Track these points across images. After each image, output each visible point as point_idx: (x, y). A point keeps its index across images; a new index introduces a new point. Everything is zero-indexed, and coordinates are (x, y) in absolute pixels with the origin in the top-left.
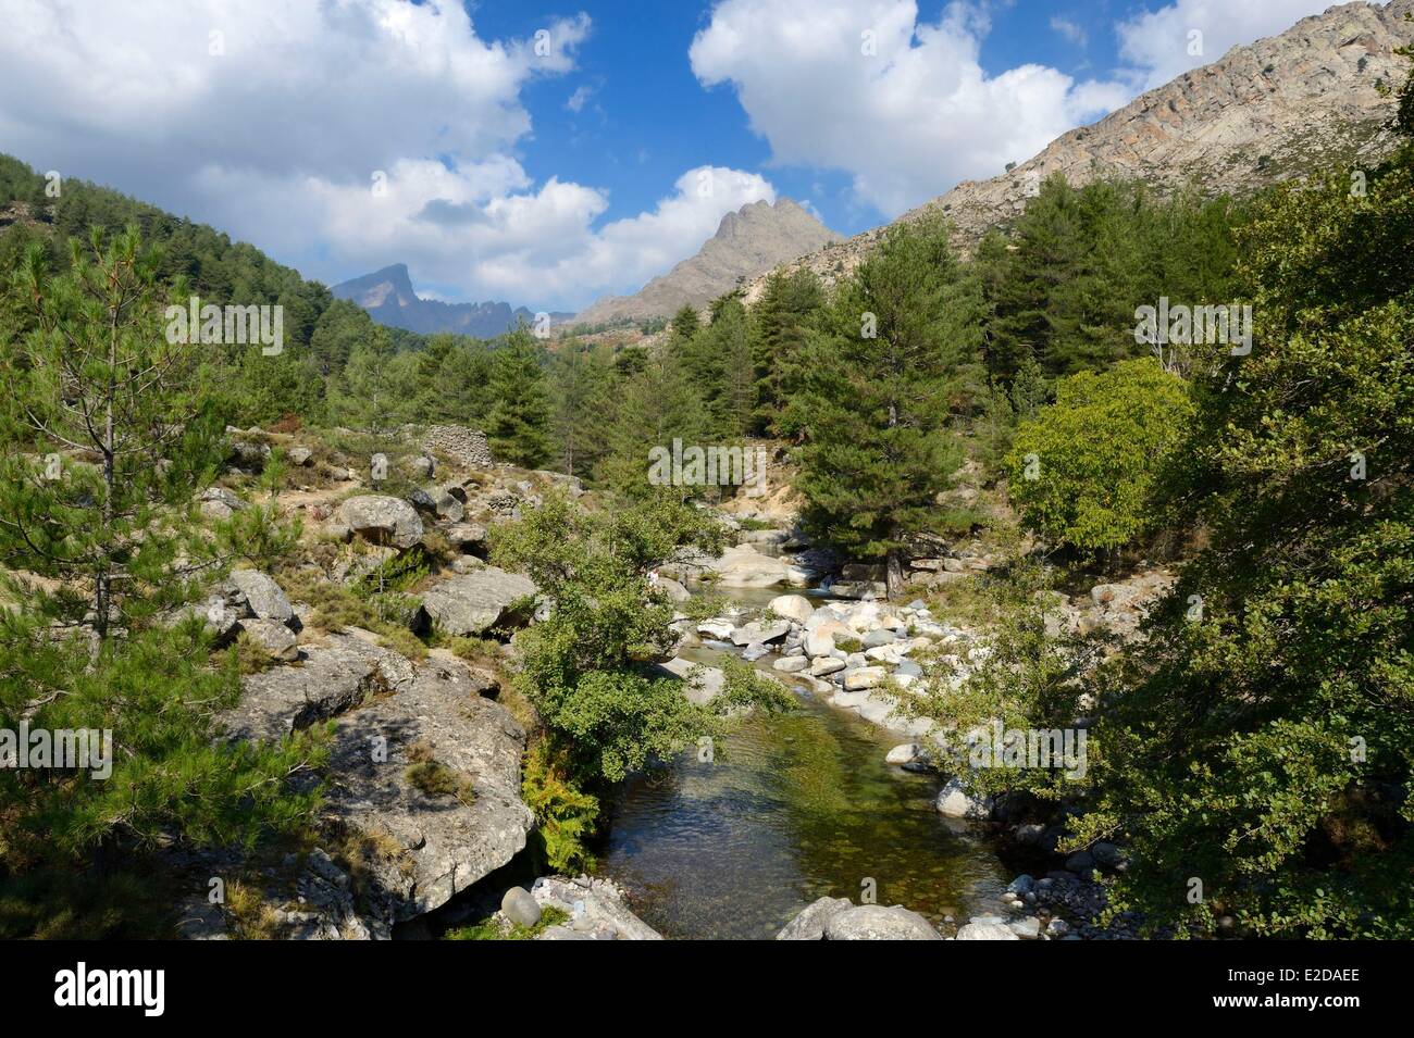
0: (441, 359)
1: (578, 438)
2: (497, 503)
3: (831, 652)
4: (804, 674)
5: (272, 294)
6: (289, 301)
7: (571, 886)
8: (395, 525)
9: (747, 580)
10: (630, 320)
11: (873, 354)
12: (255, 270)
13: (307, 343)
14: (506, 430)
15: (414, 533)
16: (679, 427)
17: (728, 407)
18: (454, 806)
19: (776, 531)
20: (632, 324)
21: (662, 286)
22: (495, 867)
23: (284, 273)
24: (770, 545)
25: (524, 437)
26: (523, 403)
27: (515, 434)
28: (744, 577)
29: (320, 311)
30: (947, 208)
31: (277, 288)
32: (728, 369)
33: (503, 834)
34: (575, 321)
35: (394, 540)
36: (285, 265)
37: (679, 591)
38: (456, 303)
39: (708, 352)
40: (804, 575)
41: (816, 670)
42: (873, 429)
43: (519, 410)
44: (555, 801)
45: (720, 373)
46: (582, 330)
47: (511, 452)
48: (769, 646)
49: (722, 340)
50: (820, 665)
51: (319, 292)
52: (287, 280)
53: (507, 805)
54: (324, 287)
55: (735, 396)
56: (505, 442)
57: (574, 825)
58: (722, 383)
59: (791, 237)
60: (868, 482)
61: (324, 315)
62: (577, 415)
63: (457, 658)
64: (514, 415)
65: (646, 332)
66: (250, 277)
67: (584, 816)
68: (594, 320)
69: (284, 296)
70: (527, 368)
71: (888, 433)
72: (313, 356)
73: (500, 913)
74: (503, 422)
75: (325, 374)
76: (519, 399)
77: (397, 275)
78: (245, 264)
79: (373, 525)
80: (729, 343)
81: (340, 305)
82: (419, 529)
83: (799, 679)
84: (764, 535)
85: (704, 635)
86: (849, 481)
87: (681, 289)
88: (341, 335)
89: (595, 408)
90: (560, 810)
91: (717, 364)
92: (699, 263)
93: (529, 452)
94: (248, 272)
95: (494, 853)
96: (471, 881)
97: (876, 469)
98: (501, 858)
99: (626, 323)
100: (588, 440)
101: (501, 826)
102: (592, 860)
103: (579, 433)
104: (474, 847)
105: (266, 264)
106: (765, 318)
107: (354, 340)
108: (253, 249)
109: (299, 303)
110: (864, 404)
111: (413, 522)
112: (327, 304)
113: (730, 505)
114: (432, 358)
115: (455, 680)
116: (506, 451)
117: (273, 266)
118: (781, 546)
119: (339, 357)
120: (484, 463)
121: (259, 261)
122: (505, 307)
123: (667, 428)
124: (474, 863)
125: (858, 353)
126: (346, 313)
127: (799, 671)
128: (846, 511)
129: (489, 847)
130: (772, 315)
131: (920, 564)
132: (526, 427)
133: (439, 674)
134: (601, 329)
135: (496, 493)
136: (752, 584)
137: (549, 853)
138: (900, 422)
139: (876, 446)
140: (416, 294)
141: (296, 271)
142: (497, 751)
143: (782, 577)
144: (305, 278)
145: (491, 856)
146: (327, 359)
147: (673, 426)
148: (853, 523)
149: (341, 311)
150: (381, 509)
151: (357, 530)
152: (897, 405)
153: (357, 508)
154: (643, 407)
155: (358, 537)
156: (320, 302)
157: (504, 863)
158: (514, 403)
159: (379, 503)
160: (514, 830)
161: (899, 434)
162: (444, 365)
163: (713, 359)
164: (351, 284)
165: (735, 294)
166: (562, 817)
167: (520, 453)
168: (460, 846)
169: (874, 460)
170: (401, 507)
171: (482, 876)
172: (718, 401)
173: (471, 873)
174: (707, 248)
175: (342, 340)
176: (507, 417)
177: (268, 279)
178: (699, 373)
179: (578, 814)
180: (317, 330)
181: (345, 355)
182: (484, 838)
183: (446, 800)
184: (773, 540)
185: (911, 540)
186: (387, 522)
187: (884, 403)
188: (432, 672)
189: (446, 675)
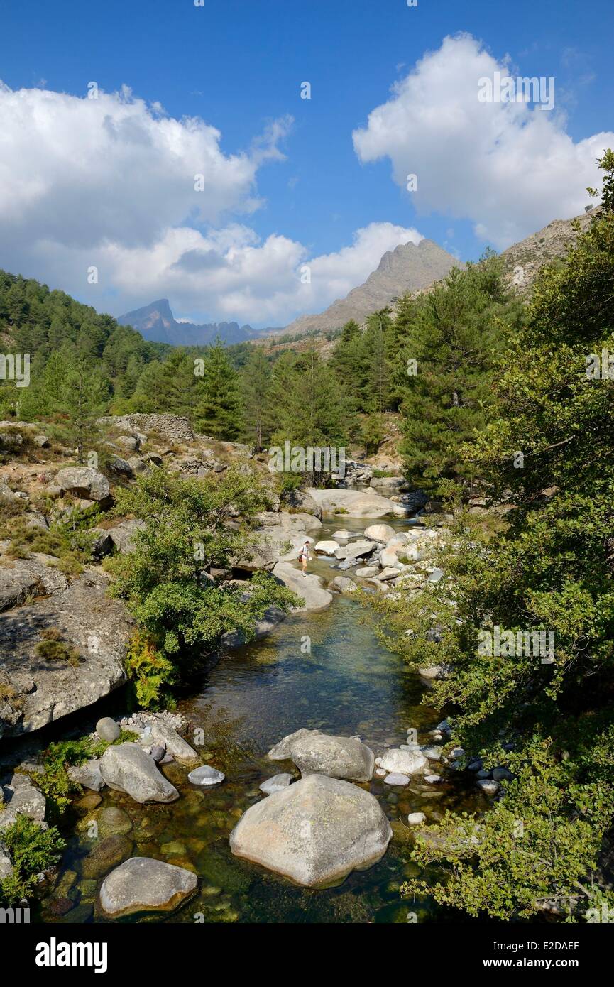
0: (178, 365)
1: (263, 417)
2: (187, 466)
3: (395, 563)
4: (374, 580)
5: (77, 324)
6: (88, 329)
7: (151, 717)
8: (90, 485)
9: (364, 513)
10: (319, 331)
11: (440, 357)
12: (65, 308)
13: (100, 356)
14: (211, 414)
15: (104, 490)
16: (324, 409)
17: (374, 391)
18: (64, 667)
19: (395, 478)
20: (320, 334)
21: (341, 306)
22: (84, 705)
23: (84, 310)
24: (391, 488)
25: (222, 419)
26: (221, 395)
27: (216, 416)
28: (362, 511)
29: (108, 334)
30: (542, 241)
31: (80, 320)
32: (372, 364)
33: (93, 685)
34: (282, 333)
35: (91, 496)
36: (85, 304)
37: (312, 522)
38: (201, 324)
39: (360, 354)
40: (404, 509)
41: (382, 576)
42: (440, 409)
43: (219, 400)
44: (144, 664)
45: (368, 368)
46: (287, 339)
47: (214, 429)
48: (360, 559)
49: (368, 345)
50: (388, 572)
51: (108, 321)
52: (86, 315)
53: (103, 667)
54: (111, 318)
55: (378, 384)
56: (210, 422)
57: (156, 680)
58: (370, 374)
59: (431, 267)
60: (436, 447)
61: (111, 337)
62: (263, 401)
63: (105, 573)
64: (215, 404)
65: (329, 339)
66: (61, 313)
67: (162, 674)
68: (294, 332)
69: (84, 326)
70: (222, 372)
71: (450, 411)
72: (104, 365)
73: (95, 733)
74: (208, 409)
75: (113, 377)
76: (218, 393)
77: (162, 306)
78: (59, 305)
79: (76, 486)
80: (373, 347)
81: (122, 329)
82: (107, 488)
83: (370, 582)
84: (387, 481)
85: (319, 552)
86: (424, 445)
87: (354, 308)
88: (122, 350)
89: (273, 396)
90: (148, 669)
91: (366, 362)
92: (365, 289)
93: (226, 428)
94: (61, 310)
95: (85, 696)
96: (65, 713)
97: (441, 437)
98: (89, 699)
99: (317, 332)
100: (269, 419)
101: (92, 680)
102: (173, 701)
103: (263, 414)
104: (70, 693)
105: (72, 303)
106: (396, 329)
107: (131, 353)
108: (64, 294)
109: (95, 329)
110: (433, 391)
111: (102, 483)
112: (114, 329)
113: (372, 460)
114: (171, 365)
115: (98, 587)
116: (210, 428)
117: (77, 305)
118: (398, 488)
119: (122, 364)
120: (187, 438)
121: (68, 302)
122: (235, 325)
123: (316, 410)
124: (68, 703)
125: (431, 356)
126: (126, 335)
127: (371, 577)
128: (421, 466)
129: (81, 693)
130: (401, 327)
131: (475, 502)
132: (223, 411)
133: (86, 584)
134: (298, 338)
135: (187, 459)
136: (368, 516)
137: (138, 696)
138: (461, 403)
139: (443, 420)
140: (175, 319)
141: (92, 308)
142: (113, 632)
143: (388, 511)
144: (99, 313)
145: (81, 699)
146: (114, 366)
147: (320, 408)
148: (425, 475)
149: (122, 333)
150: (81, 476)
151: (67, 489)
152: (459, 392)
153: (65, 475)
154: (300, 395)
155: (68, 494)
156: (109, 328)
157: (91, 703)
158: (216, 396)
159: (79, 472)
160: (102, 683)
161: (457, 412)
162: (179, 370)
163: (363, 358)
164: (133, 314)
165: (384, 311)
166: (149, 674)
167: (220, 429)
168: (60, 692)
169: (440, 430)
170: (94, 474)
171: (73, 710)
172: (367, 387)
173: (65, 708)
174: (373, 276)
175: (123, 353)
176: (211, 405)
177: (74, 314)
178: (354, 368)
179: (159, 673)
180: (107, 347)
181: (125, 363)
182: (78, 687)
183: (59, 664)
184: (394, 485)
185: (469, 485)
186: (85, 484)
187: (449, 391)
188: (82, 583)
189: (92, 584)
